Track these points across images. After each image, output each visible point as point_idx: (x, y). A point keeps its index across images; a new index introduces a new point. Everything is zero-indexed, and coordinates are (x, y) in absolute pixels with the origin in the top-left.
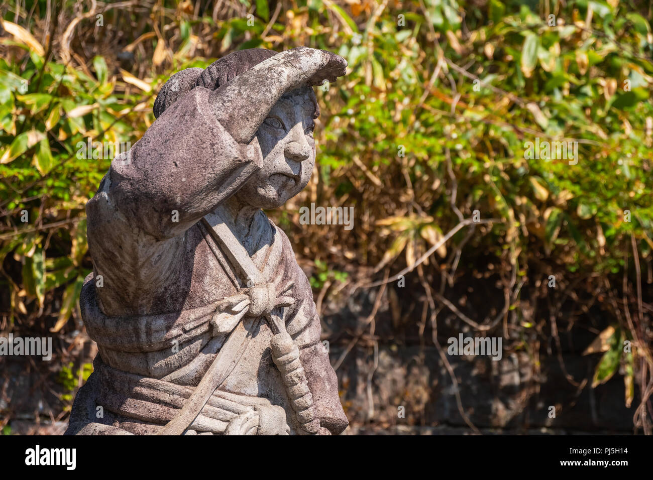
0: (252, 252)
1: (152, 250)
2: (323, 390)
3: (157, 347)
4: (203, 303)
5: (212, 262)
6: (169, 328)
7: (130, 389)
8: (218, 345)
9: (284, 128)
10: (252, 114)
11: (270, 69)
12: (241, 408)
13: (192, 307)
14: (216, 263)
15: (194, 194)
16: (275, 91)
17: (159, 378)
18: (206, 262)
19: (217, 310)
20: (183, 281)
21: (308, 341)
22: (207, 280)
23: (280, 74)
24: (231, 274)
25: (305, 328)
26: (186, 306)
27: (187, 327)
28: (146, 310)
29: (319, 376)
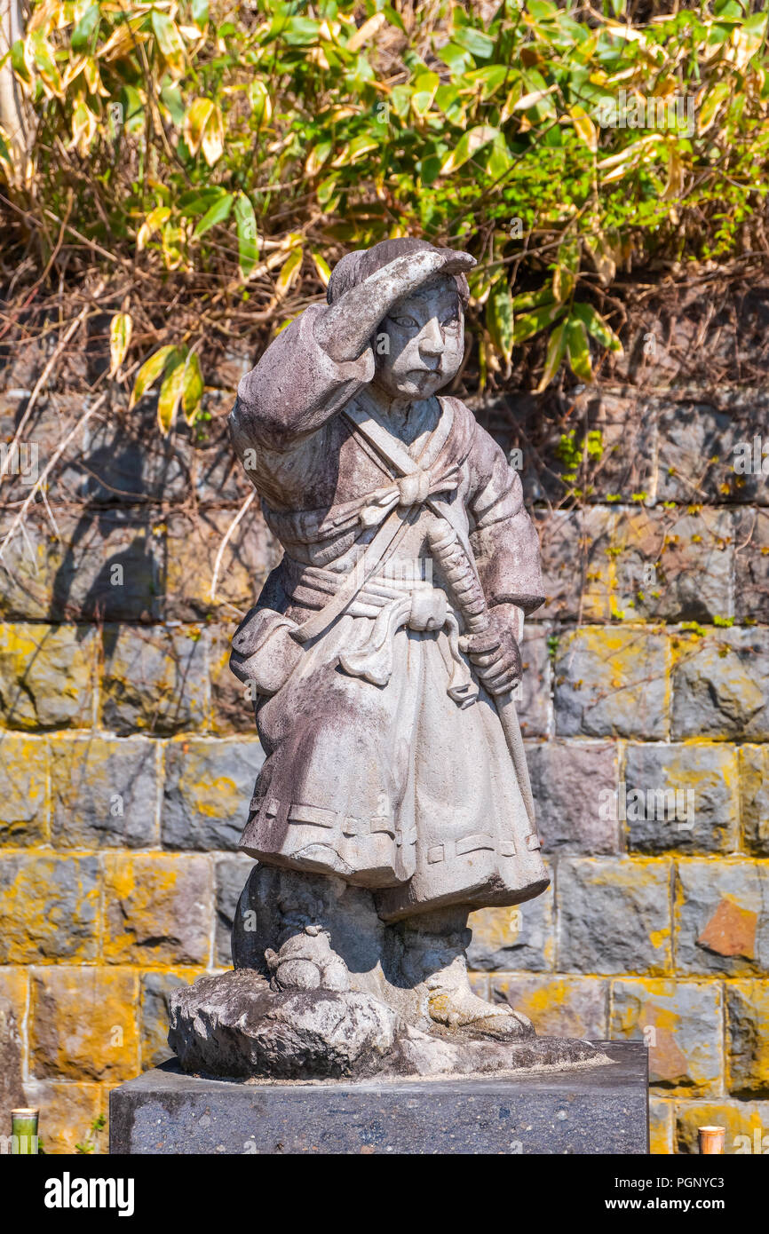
0: (408, 440)
1: (280, 461)
2: (511, 565)
3: (313, 539)
4: (352, 497)
5: (361, 458)
6: (320, 523)
7: (299, 577)
8: (371, 535)
9: (417, 325)
10: (353, 334)
11: (377, 282)
12: (396, 593)
13: (342, 502)
14: (366, 458)
15: (299, 416)
16: (377, 307)
17: (321, 567)
18: (353, 460)
19: (365, 504)
20: (329, 479)
21: (500, 515)
22: (356, 475)
23: (384, 288)
24: (383, 467)
25: (496, 502)
26: (336, 500)
27: (337, 522)
28: (300, 506)
29: (508, 552)
